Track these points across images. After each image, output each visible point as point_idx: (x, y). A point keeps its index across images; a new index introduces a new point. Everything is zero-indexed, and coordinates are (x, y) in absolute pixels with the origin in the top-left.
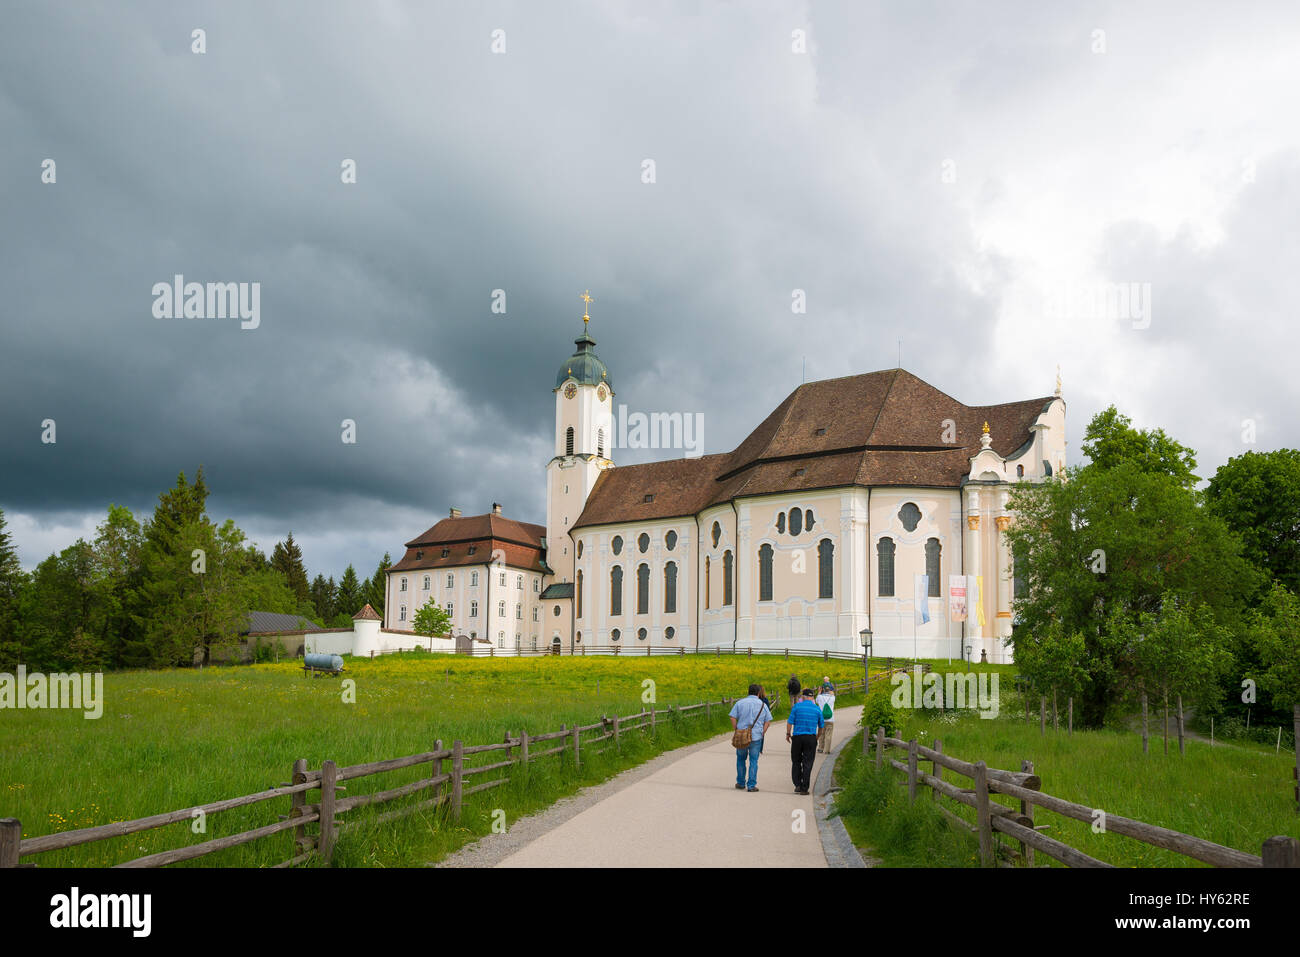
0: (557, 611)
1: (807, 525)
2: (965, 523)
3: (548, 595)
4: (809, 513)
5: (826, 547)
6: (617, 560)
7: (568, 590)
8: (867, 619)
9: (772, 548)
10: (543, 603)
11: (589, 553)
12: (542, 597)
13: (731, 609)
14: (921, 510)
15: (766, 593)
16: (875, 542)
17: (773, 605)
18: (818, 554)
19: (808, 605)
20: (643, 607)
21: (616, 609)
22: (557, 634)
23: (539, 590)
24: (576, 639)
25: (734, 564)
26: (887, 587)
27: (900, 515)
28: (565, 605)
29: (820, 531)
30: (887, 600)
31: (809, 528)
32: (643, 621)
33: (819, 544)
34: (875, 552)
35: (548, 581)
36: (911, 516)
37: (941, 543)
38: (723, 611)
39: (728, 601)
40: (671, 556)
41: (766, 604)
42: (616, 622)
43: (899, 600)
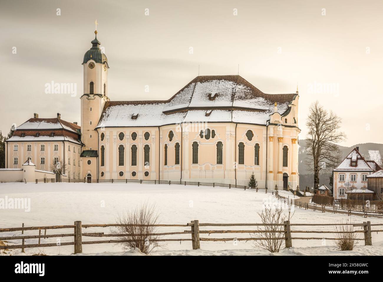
0: (89, 162)
1: (212, 136)
2: (268, 138)
3: (84, 155)
4: (213, 131)
5: (219, 145)
6: (121, 143)
7: (94, 153)
8: (235, 172)
9: (198, 143)
10: (82, 158)
11: (108, 139)
12: (82, 156)
13: (179, 166)
14: (253, 133)
15: (195, 160)
16: (238, 144)
17: (199, 165)
18: (216, 147)
19: (212, 166)
20: (134, 163)
21: (121, 163)
22: (89, 172)
23: (80, 153)
24: (100, 174)
25: (180, 148)
26: (241, 161)
27: (246, 134)
28: (93, 160)
29: (217, 139)
30: (241, 165)
31: (213, 137)
32: (134, 169)
33: (217, 143)
34: (238, 148)
35: (84, 149)
36: (250, 135)
37: (260, 145)
38: (175, 166)
39: (177, 162)
40: (147, 142)
41: (195, 165)
42: (121, 168)
43: (246, 166)
